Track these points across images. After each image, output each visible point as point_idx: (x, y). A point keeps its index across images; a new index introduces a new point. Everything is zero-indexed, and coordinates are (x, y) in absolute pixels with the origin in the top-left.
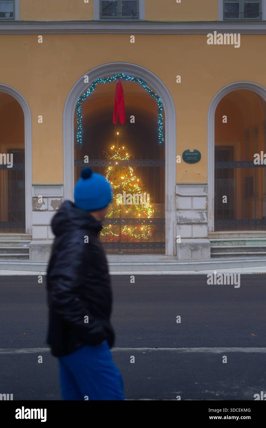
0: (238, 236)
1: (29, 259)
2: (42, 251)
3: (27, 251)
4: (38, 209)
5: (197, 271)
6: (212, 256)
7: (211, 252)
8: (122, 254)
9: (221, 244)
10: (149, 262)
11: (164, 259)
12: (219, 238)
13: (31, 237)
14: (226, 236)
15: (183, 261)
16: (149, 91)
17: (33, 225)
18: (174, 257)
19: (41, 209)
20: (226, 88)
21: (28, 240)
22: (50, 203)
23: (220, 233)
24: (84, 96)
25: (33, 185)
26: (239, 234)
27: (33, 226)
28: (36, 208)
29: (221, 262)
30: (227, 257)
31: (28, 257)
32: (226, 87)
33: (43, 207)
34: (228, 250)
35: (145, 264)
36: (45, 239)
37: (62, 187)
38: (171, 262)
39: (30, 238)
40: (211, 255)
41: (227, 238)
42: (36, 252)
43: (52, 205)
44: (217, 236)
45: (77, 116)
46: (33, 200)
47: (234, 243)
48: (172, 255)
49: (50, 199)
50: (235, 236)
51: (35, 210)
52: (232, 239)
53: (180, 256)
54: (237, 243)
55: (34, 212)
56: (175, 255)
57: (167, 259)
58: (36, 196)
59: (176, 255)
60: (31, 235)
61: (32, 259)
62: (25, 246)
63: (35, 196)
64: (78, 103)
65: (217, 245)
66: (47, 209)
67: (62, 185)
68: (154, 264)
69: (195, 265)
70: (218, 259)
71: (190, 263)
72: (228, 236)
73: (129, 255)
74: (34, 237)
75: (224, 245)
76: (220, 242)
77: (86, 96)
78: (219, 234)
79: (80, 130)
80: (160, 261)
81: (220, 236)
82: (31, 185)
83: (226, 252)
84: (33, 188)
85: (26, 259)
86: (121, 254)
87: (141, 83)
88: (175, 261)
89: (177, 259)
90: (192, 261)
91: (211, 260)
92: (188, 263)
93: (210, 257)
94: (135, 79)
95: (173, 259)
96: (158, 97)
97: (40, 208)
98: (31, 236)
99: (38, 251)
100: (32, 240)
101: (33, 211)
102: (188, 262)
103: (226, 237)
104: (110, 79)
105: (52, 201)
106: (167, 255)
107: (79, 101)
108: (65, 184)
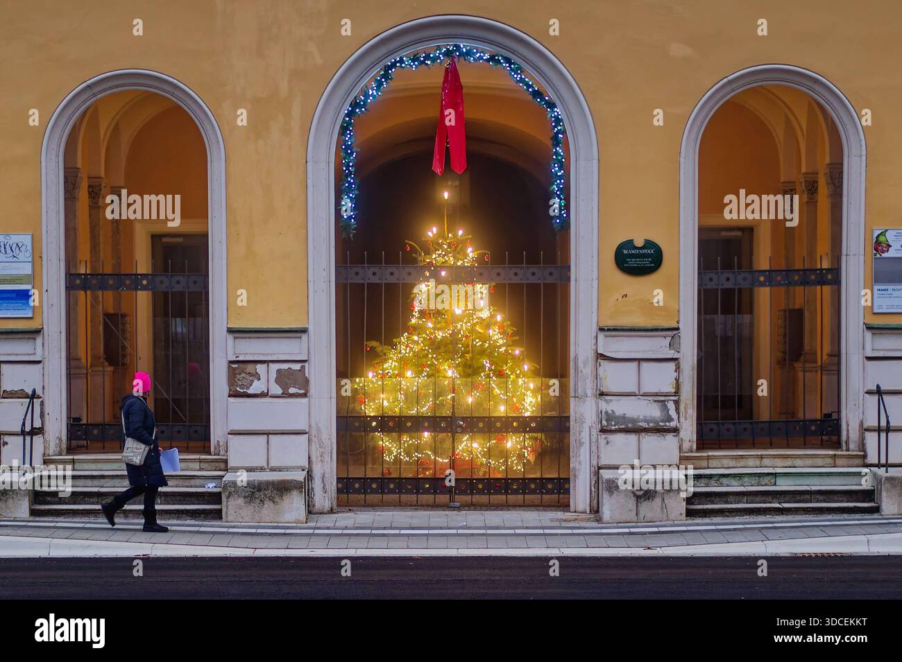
0: (758, 462)
1: (221, 518)
2: (255, 498)
3: (215, 498)
4: (242, 391)
5: (649, 548)
6: (690, 513)
7: (687, 504)
8: (459, 509)
9: (713, 482)
10: (527, 528)
11: (565, 520)
12: (708, 468)
13: (224, 465)
14: (726, 462)
15: (616, 525)
16: (530, 90)
17: (229, 434)
18: (593, 516)
19: (250, 391)
20: (729, 82)
21: (216, 470)
22: (273, 376)
23: (710, 454)
24: (361, 101)
25: (231, 331)
26: (761, 457)
27: (230, 436)
28: (238, 389)
29: (713, 527)
30: (728, 516)
31: (218, 515)
32: (730, 78)
33: (256, 387)
34: (731, 498)
35: (518, 531)
36: (262, 469)
37: (304, 337)
38: (585, 528)
39: (222, 466)
40: (687, 510)
41: (728, 468)
42: (241, 501)
43: (277, 381)
44: (704, 463)
45: (343, 154)
46: (229, 367)
47: (746, 479)
48: (588, 511)
49: (274, 368)
50: (751, 462)
51: (234, 394)
52: (743, 469)
53: (606, 512)
54: (754, 480)
55: (231, 400)
56: (596, 511)
57: (576, 519)
58: (238, 359)
59: (598, 511)
60: (225, 458)
61: (230, 518)
62: (211, 487)
63: (234, 359)
64: (344, 119)
65: (702, 485)
66: (266, 391)
67: (304, 331)
68: (541, 531)
69: (645, 533)
70: (707, 520)
71: (633, 530)
72: (732, 463)
73: (475, 510)
74: (231, 464)
75: (722, 485)
76: (710, 477)
77: (365, 102)
78: (708, 458)
79: (349, 190)
80: (557, 524)
81: (713, 463)
82: (225, 329)
83: (727, 502)
84: (230, 337)
85: (214, 519)
86: (454, 508)
87: (508, 68)
88: (595, 524)
89: (599, 520)
90: (638, 524)
91: (687, 522)
92: (627, 530)
93: (684, 515)
94: (492, 58)
95: (589, 520)
96: (552, 105)
97: (248, 388)
98: (226, 462)
99: (245, 497)
100: (226, 470)
101: (229, 396)
102: (629, 527)
103: (725, 466)
104: (427, 57)
105: (279, 371)
106: (575, 512)
107: (347, 115)
108: (311, 329)
